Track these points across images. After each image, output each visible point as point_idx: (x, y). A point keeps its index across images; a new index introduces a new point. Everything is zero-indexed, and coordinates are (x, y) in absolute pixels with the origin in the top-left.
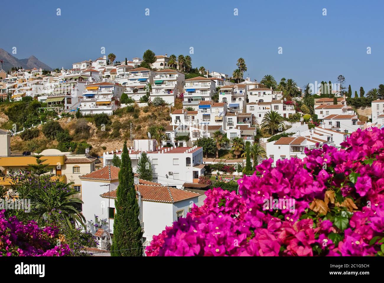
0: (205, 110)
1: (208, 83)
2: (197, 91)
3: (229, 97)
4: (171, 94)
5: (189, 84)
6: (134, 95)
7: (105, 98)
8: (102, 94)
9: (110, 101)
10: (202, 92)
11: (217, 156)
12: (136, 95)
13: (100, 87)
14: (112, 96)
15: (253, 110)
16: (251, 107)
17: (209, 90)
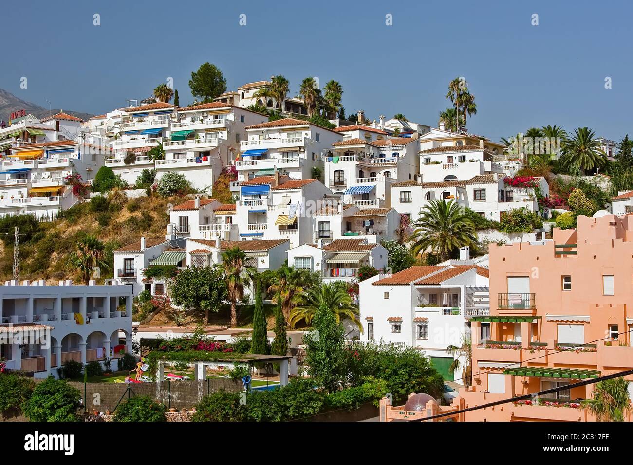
0: (257, 199)
1: (304, 133)
2: (272, 155)
3: (349, 168)
4: (204, 163)
5: (256, 137)
6: (127, 170)
7: (49, 179)
8: (48, 169)
9: (61, 184)
10: (285, 158)
11: (234, 321)
12: (133, 170)
13: (47, 152)
14: (71, 172)
15: (409, 202)
16: (403, 194)
17: (302, 150)
